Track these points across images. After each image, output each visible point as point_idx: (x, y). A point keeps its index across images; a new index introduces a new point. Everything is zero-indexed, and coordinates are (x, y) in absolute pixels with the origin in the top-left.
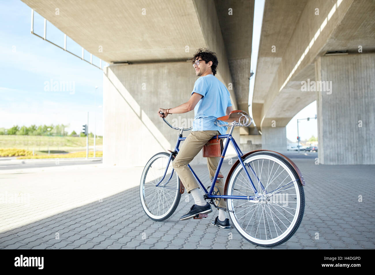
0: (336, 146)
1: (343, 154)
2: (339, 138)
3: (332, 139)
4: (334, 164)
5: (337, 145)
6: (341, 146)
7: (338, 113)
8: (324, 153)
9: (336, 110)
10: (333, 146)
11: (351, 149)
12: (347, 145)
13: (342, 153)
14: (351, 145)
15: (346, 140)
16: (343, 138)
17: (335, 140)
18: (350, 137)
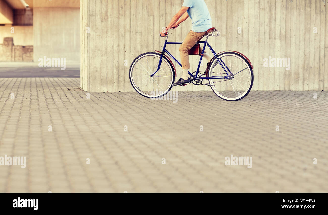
0: (115, 48)
2: (122, 30)
3: (107, 32)
4: (110, 91)
5: (118, 46)
6: (127, 48)
8: (89, 65)
10: (109, 49)
13: (127, 65)
15: (138, 34)
16: (130, 32)
17: (113, 34)
18: (146, 27)
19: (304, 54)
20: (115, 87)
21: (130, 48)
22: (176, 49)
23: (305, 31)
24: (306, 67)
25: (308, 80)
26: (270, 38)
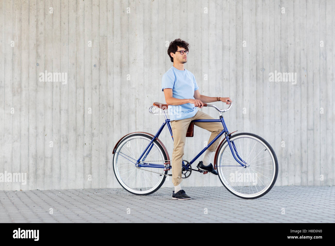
0: (32, 131)
1: (52, 158)
2: (41, 107)
3: (20, 110)
5: (36, 128)
6: (48, 131)
7: (41, 28)
9: (37, 21)
10: (24, 131)
11: (77, 141)
12: (64, 130)
13: (48, 154)
14: (75, 130)
15: (62, 112)
16: (53, 109)
17: (29, 113)
18: (73, 103)
19: (282, 138)
20: (31, 184)
21: (52, 131)
22: (113, 132)
23: (281, 109)
24: (284, 155)
25: (286, 172)
26: (237, 118)
